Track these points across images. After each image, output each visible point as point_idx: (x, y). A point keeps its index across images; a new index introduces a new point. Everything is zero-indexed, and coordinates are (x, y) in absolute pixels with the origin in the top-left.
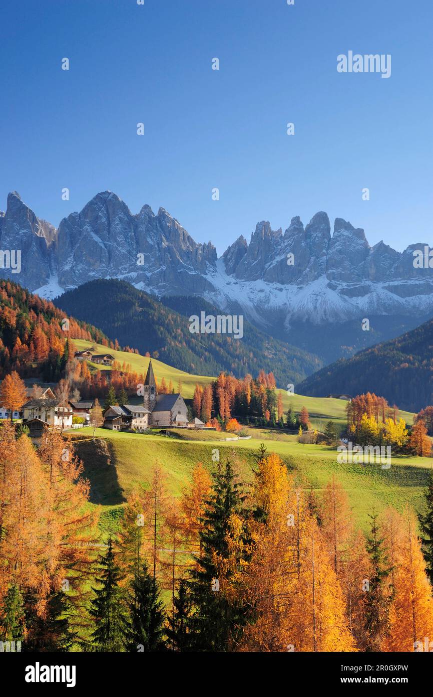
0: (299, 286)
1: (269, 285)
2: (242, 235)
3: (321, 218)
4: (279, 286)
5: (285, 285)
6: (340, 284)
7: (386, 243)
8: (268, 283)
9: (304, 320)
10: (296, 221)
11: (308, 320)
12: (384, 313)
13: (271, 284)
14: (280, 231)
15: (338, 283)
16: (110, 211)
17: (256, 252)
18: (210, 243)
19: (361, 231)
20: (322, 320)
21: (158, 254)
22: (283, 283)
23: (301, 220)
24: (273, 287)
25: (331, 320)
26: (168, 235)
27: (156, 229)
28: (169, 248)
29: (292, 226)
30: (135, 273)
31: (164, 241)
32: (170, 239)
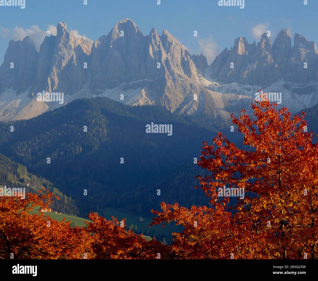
0: (263, 87)
1: (241, 86)
2: (226, 48)
4: (249, 86)
5: (254, 86)
6: (293, 85)
8: (241, 85)
13: (243, 86)
15: (292, 83)
22: (252, 84)
24: (244, 87)
26: (168, 51)
27: (159, 47)
28: (167, 61)
29: (262, 40)
30: (142, 81)
31: (164, 56)
32: (169, 54)
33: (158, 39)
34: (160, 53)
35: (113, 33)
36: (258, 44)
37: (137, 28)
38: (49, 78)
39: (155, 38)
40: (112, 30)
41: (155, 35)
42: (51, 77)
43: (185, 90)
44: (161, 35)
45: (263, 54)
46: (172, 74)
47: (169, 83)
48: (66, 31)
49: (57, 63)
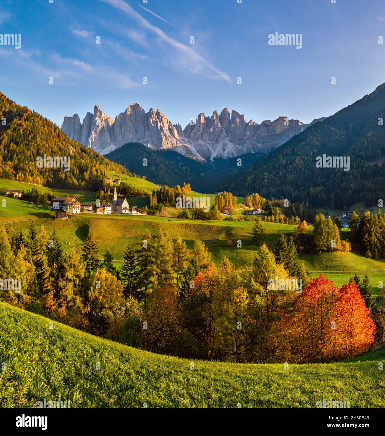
0: (217, 142)
3: (225, 110)
7: (253, 121)
9: (219, 157)
10: (215, 112)
11: (220, 157)
12: (253, 152)
14: (209, 117)
16: (136, 112)
17: (198, 127)
18: (179, 124)
19: (243, 116)
20: (227, 157)
21: (156, 130)
23: (217, 112)
24: (206, 143)
25: (231, 156)
26: (161, 122)
27: (156, 119)
28: (161, 127)
29: (214, 115)
30: (147, 139)
31: (159, 124)
32: (162, 123)
33: (155, 114)
34: (156, 122)
35: (128, 111)
36: (212, 117)
37: (142, 108)
38: (90, 139)
39: (153, 114)
40: (127, 110)
41: (153, 112)
42: (91, 138)
43: (173, 145)
44: (156, 112)
45: (216, 123)
46: (165, 135)
47: (164, 140)
48: (100, 110)
49: (94, 129)
